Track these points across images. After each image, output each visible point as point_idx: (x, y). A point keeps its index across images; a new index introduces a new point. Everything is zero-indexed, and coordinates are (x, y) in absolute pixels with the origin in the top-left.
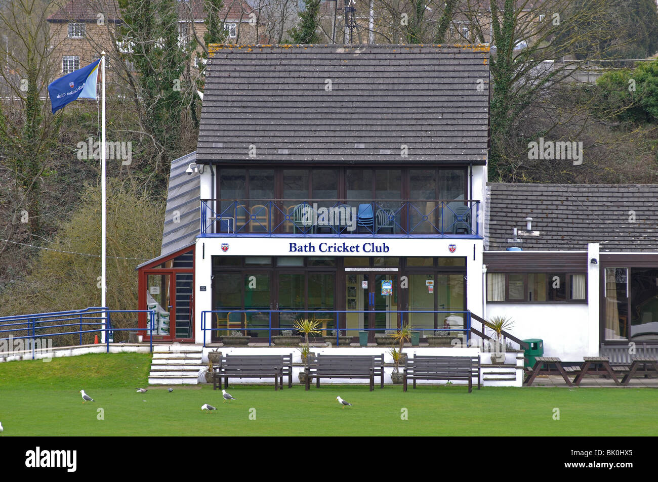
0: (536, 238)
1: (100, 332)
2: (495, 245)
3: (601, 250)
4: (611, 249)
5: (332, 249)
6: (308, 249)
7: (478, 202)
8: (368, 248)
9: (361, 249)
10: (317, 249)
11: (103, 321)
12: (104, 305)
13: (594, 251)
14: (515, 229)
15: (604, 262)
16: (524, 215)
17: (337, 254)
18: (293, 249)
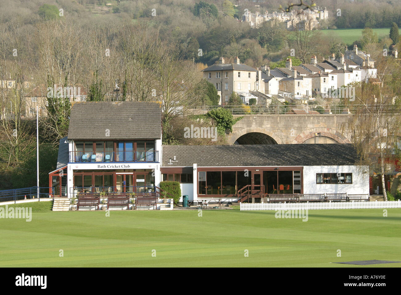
0: (177, 163)
1: (37, 195)
2: (164, 165)
3: (197, 166)
4: (200, 166)
5: (112, 167)
6: (104, 167)
7: (158, 151)
8: (123, 166)
9: (121, 167)
10: (107, 167)
11: (38, 191)
12: (38, 186)
13: (195, 166)
14: (170, 160)
15: (198, 170)
16: (173, 155)
17: (113, 168)
18: (99, 167)
